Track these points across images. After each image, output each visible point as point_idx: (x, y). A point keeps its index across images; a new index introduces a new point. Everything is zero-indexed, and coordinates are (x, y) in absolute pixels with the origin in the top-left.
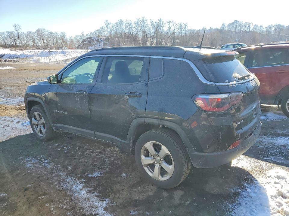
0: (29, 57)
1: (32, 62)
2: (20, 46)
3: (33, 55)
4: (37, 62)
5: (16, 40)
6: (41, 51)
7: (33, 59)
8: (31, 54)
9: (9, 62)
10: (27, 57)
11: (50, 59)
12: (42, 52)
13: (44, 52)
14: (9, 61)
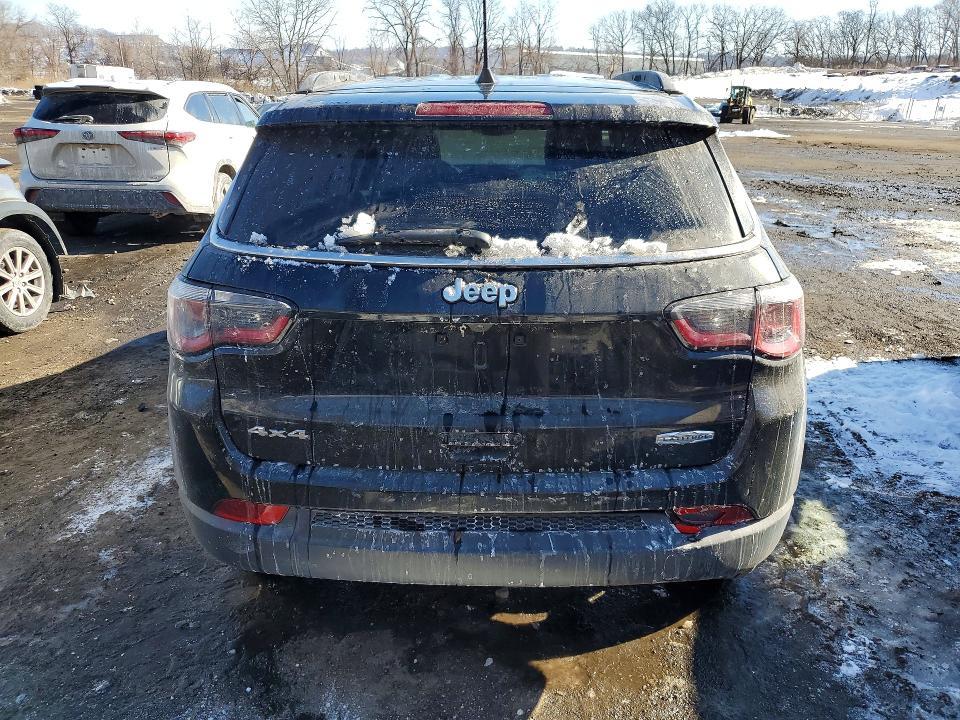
0: (873, 101)
1: (872, 118)
2: (866, 62)
3: (889, 94)
4: (890, 119)
5: (859, 40)
6: (923, 76)
7: (882, 108)
8: (885, 88)
9: (802, 116)
10: (867, 98)
11: (941, 109)
12: (927, 79)
13: (931, 81)
14: (804, 112)
